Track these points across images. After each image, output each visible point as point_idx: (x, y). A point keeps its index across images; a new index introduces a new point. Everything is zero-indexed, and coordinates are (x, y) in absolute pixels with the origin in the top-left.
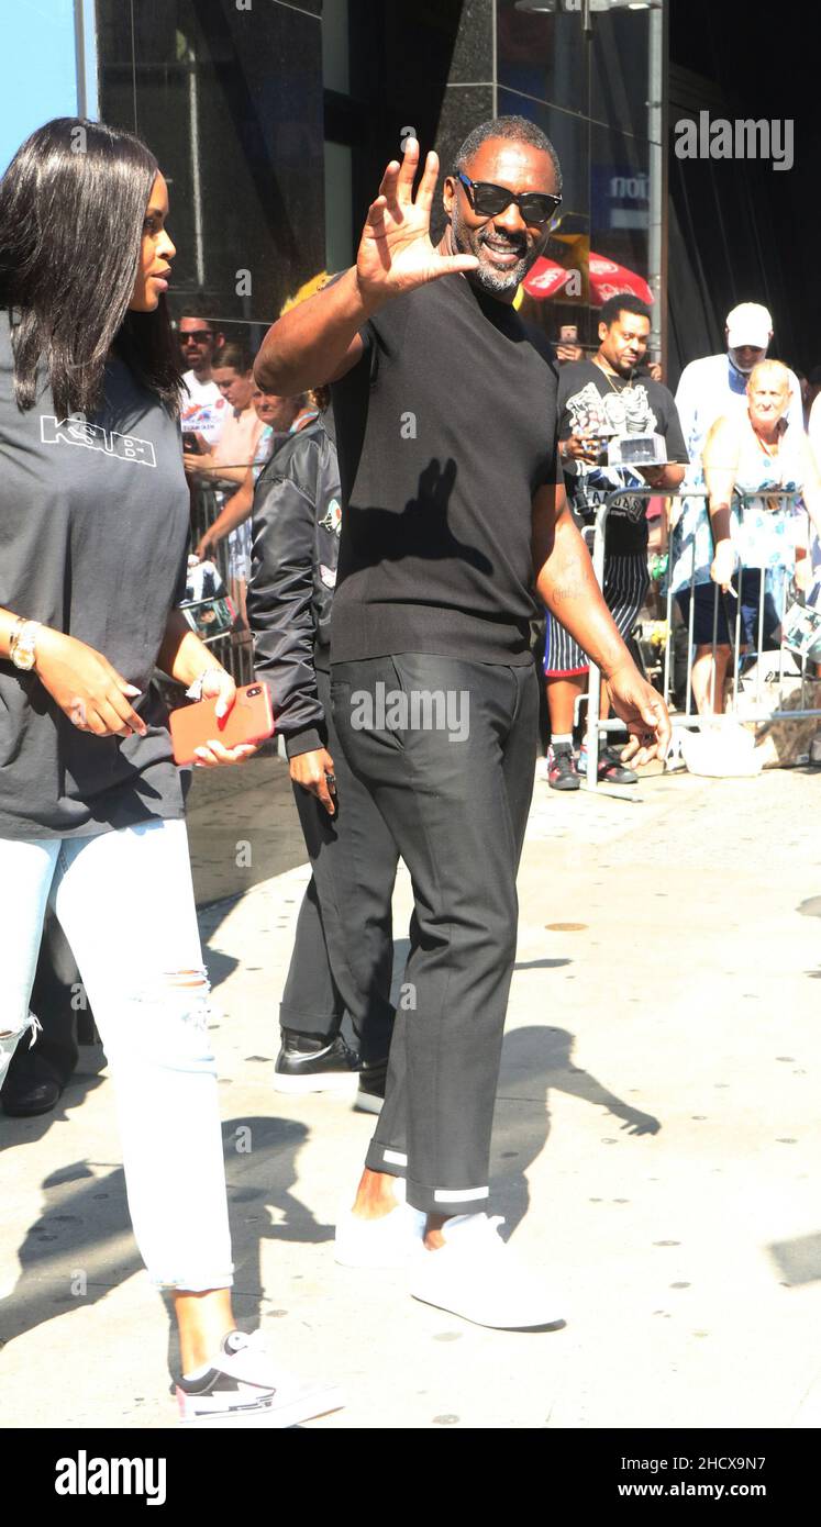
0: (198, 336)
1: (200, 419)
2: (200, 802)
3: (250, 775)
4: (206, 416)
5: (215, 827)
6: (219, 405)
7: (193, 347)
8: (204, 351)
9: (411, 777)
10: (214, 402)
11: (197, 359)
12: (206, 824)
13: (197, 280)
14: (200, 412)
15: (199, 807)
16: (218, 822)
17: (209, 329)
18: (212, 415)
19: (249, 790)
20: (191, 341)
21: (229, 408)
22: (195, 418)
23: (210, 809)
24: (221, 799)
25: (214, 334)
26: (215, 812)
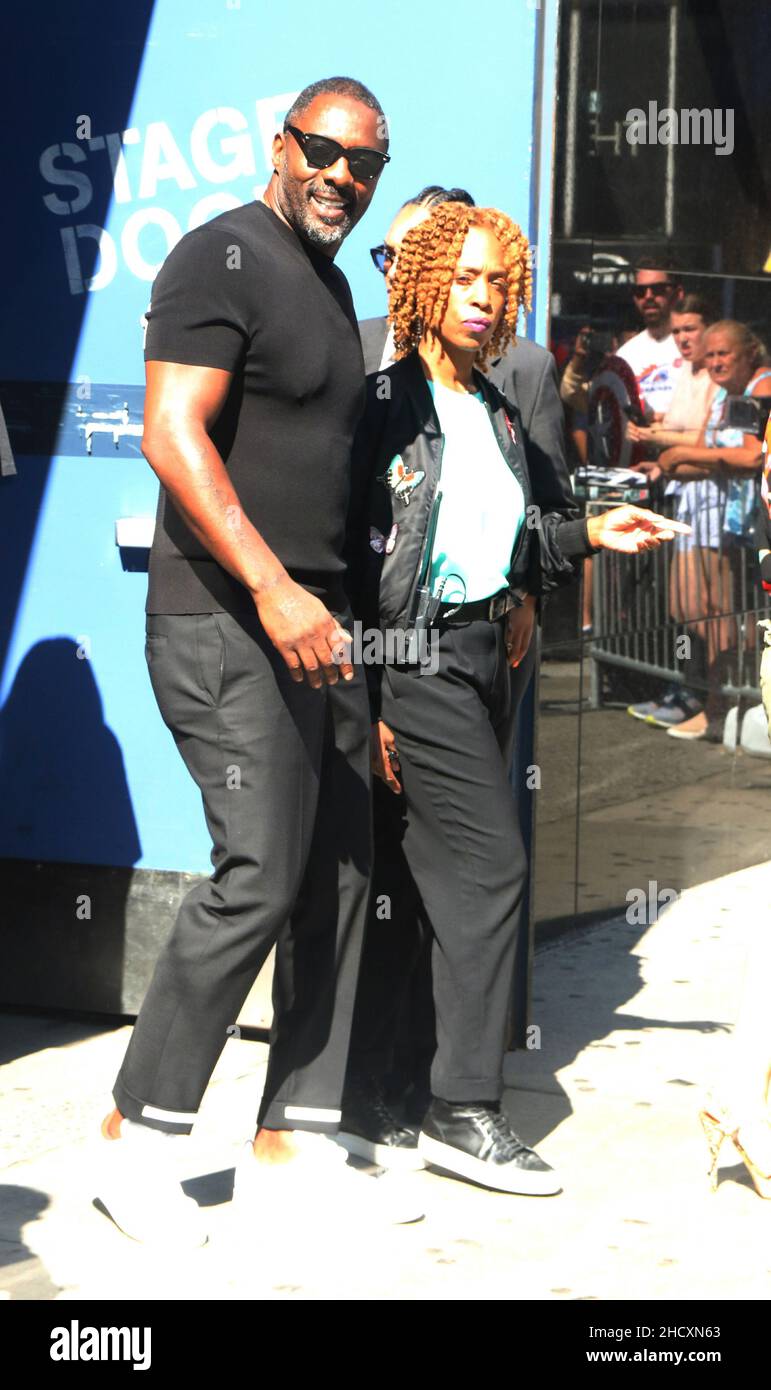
0: (657, 288)
1: (655, 379)
2: (634, 794)
3: (690, 768)
4: (663, 376)
5: (648, 823)
6: (677, 364)
7: (651, 300)
8: (662, 305)
9: (220, 734)
10: (672, 360)
11: (655, 314)
12: (638, 819)
13: (664, 229)
14: (655, 373)
15: (631, 800)
16: (651, 818)
17: (669, 281)
18: (669, 375)
19: (687, 784)
20: (649, 294)
21: (687, 365)
22: (650, 379)
23: (642, 803)
24: (656, 793)
25: (674, 286)
26: (649, 806)
